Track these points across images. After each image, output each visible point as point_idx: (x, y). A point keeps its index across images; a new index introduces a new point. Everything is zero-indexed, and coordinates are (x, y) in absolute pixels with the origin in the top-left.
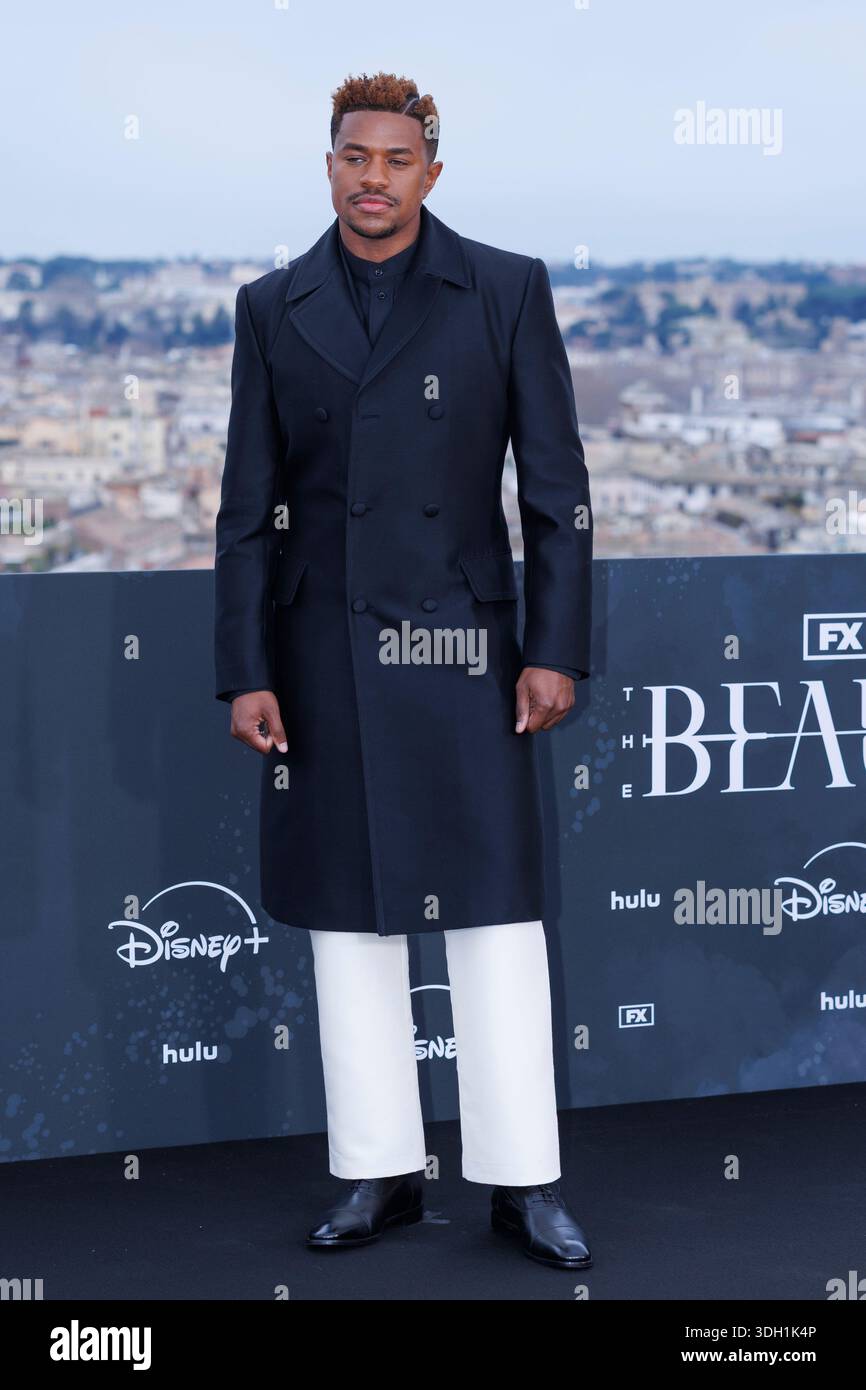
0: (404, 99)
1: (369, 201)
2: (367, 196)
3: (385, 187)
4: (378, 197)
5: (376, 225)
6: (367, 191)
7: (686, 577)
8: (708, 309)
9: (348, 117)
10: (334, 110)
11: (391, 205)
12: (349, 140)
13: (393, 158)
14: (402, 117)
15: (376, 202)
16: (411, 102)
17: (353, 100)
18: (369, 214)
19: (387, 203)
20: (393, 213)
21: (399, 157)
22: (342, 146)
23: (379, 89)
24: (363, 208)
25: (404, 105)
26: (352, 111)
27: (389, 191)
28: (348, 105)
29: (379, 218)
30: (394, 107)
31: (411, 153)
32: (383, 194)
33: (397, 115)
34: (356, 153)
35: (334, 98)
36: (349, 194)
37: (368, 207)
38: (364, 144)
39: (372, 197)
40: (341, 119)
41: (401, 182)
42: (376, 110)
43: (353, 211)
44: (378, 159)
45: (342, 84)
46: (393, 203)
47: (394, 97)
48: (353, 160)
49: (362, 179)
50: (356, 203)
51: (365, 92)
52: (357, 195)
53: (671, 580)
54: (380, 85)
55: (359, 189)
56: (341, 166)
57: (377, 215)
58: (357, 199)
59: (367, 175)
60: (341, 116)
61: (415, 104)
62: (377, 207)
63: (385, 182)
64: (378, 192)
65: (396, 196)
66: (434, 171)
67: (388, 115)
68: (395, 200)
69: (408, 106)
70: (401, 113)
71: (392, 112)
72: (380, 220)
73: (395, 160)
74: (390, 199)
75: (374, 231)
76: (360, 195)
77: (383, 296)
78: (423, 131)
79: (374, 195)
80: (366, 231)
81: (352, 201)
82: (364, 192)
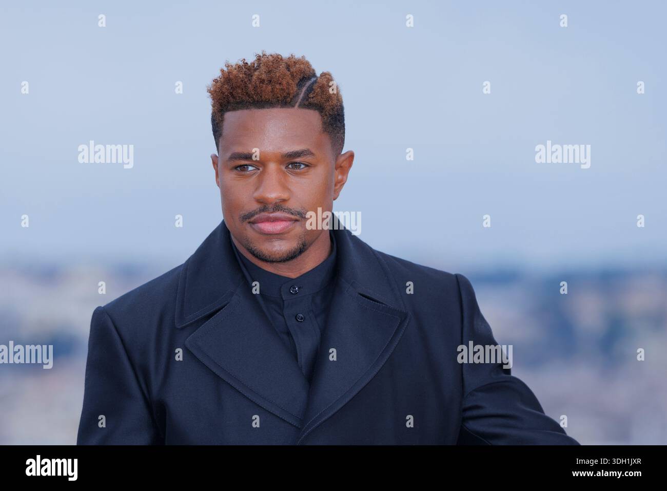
0: (295, 89)
1: (268, 220)
2: (264, 215)
3: (284, 201)
4: (278, 214)
5: (280, 247)
6: (264, 209)
9: (231, 117)
10: (214, 106)
11: (296, 220)
12: (235, 148)
14: (294, 111)
15: (276, 220)
16: (304, 89)
17: (234, 97)
18: (270, 236)
19: (290, 220)
20: (298, 230)
21: (298, 159)
22: (229, 155)
23: (264, 80)
24: (261, 229)
25: (298, 94)
26: (234, 109)
27: (289, 205)
28: (228, 102)
29: (281, 239)
30: (284, 99)
32: (283, 210)
33: (288, 110)
35: (208, 97)
36: (245, 212)
37: (268, 227)
39: (271, 215)
40: (222, 121)
41: (304, 189)
42: (262, 107)
43: (252, 232)
44: (272, 167)
45: (217, 74)
46: (297, 217)
47: (283, 87)
49: (256, 194)
50: (253, 223)
51: (247, 86)
52: (251, 215)
54: (264, 76)
55: (255, 206)
56: (228, 178)
57: (279, 236)
58: (252, 219)
59: (261, 190)
60: (222, 115)
61: (311, 89)
62: (278, 227)
63: (285, 195)
64: (277, 207)
65: (299, 209)
66: (344, 163)
67: (278, 112)
69: (301, 96)
70: (293, 106)
71: (282, 107)
72: (284, 241)
73: (292, 163)
74: (292, 214)
75: (277, 256)
76: (257, 213)
77: (302, 319)
78: (324, 123)
79: (274, 212)
80: (270, 257)
81: (248, 220)
82: (260, 209)
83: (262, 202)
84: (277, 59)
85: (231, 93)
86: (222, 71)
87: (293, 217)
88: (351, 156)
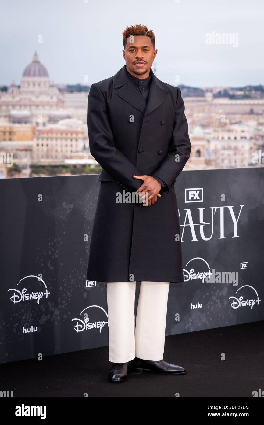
0: (145, 31)
1: (139, 63)
5: (142, 70)
6: (138, 60)
11: (145, 64)
12: (131, 45)
13: (145, 49)
15: (141, 63)
17: (130, 34)
18: (139, 67)
19: (144, 63)
20: (146, 66)
22: (129, 47)
23: (137, 29)
24: (137, 66)
25: (145, 33)
27: (144, 59)
28: (128, 35)
30: (143, 34)
31: (149, 47)
33: (144, 36)
34: (133, 49)
35: (123, 34)
36: (132, 62)
37: (139, 65)
38: (135, 46)
39: (140, 61)
40: (127, 40)
41: (147, 56)
42: (137, 35)
43: (134, 67)
44: (140, 50)
45: (125, 29)
47: (142, 31)
48: (132, 51)
50: (135, 64)
51: (133, 31)
52: (135, 62)
54: (137, 28)
55: (135, 60)
56: (128, 54)
57: (141, 67)
58: (135, 63)
59: (137, 55)
60: (127, 39)
61: (148, 33)
62: (141, 65)
63: (143, 57)
64: (141, 60)
66: (155, 52)
67: (141, 37)
68: (146, 62)
69: (146, 33)
70: (145, 35)
71: (142, 35)
73: (145, 50)
75: (141, 72)
77: (143, 89)
78: (151, 41)
80: (139, 73)
82: (137, 60)
83: (137, 58)
84: (140, 26)
85: (129, 33)
86: (127, 28)
87: (145, 62)
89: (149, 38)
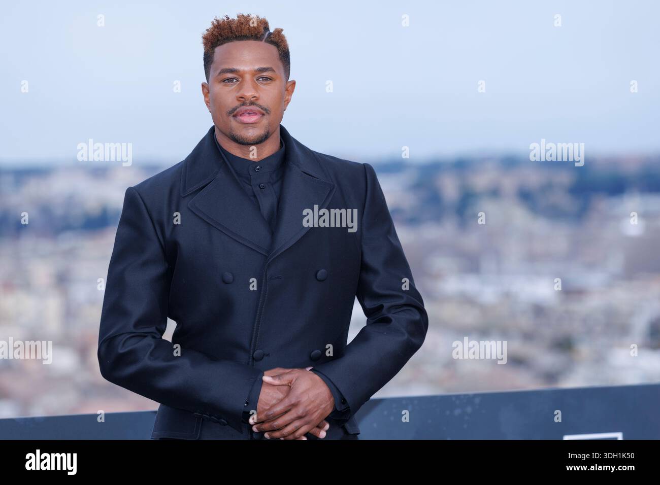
0: (263, 30)
1: (246, 113)
2: (244, 109)
3: (257, 99)
4: (253, 109)
5: (252, 133)
6: (244, 104)
7: (469, 410)
8: (495, 193)
11: (263, 115)
12: (225, 66)
14: (263, 44)
15: (252, 112)
16: (267, 33)
17: (221, 36)
18: (247, 125)
19: (260, 113)
20: (265, 121)
21: (265, 74)
22: (218, 71)
23: (242, 24)
24: (241, 120)
26: (222, 44)
27: (260, 102)
28: (218, 40)
29: (254, 127)
30: (256, 37)
31: (273, 71)
32: (257, 105)
34: (230, 75)
36: (228, 109)
37: (245, 118)
38: (235, 67)
39: (249, 109)
40: (213, 53)
41: (267, 94)
42: (242, 40)
43: (233, 123)
44: (248, 77)
46: (264, 112)
47: (255, 28)
48: (228, 80)
49: (239, 94)
50: (235, 116)
51: (230, 28)
52: (235, 109)
53: (457, 412)
55: (237, 103)
56: (218, 88)
57: (253, 124)
58: (235, 112)
59: (241, 91)
60: (214, 49)
61: (271, 34)
62: (253, 119)
63: (256, 95)
64: (252, 103)
65: (266, 107)
67: (252, 43)
68: (266, 110)
69: (266, 36)
70: (262, 41)
71: (255, 40)
72: (256, 129)
73: (262, 77)
74: (262, 109)
75: (252, 138)
76: (238, 107)
77: (263, 186)
78: (280, 55)
79: (250, 105)
80: (246, 139)
81: (232, 114)
82: (241, 105)
83: (242, 100)
86: (213, 23)
88: (294, 83)
89: (273, 49)
